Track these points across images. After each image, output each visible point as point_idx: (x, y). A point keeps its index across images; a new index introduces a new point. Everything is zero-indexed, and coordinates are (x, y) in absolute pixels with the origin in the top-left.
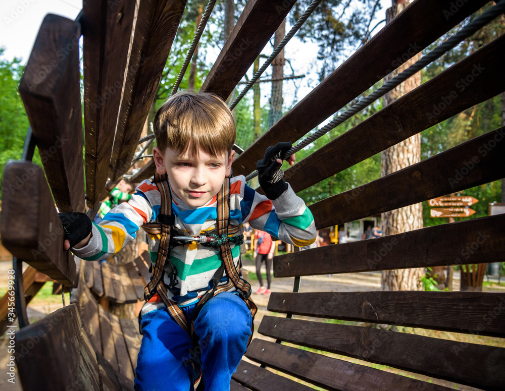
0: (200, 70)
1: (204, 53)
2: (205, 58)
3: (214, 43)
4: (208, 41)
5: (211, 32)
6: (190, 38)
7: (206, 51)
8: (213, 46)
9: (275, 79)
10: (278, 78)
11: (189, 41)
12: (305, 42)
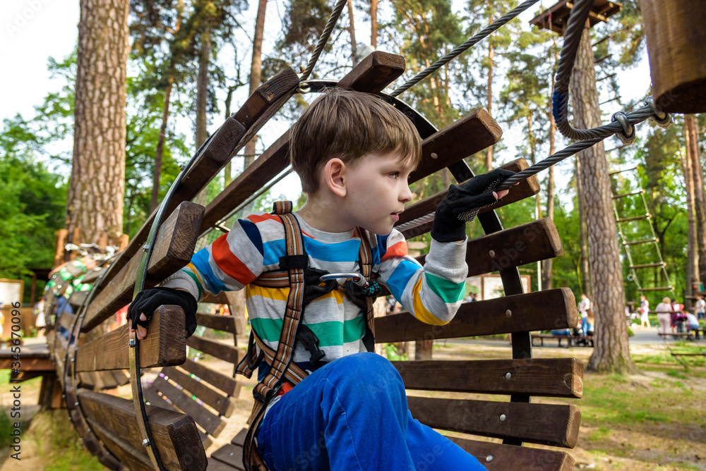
0: (170, 139)
1: (173, 122)
2: (174, 128)
3: (185, 113)
4: (179, 110)
5: (182, 102)
6: (159, 106)
7: (176, 121)
8: (184, 116)
9: (247, 154)
10: (251, 154)
11: (158, 109)
12: (277, 120)
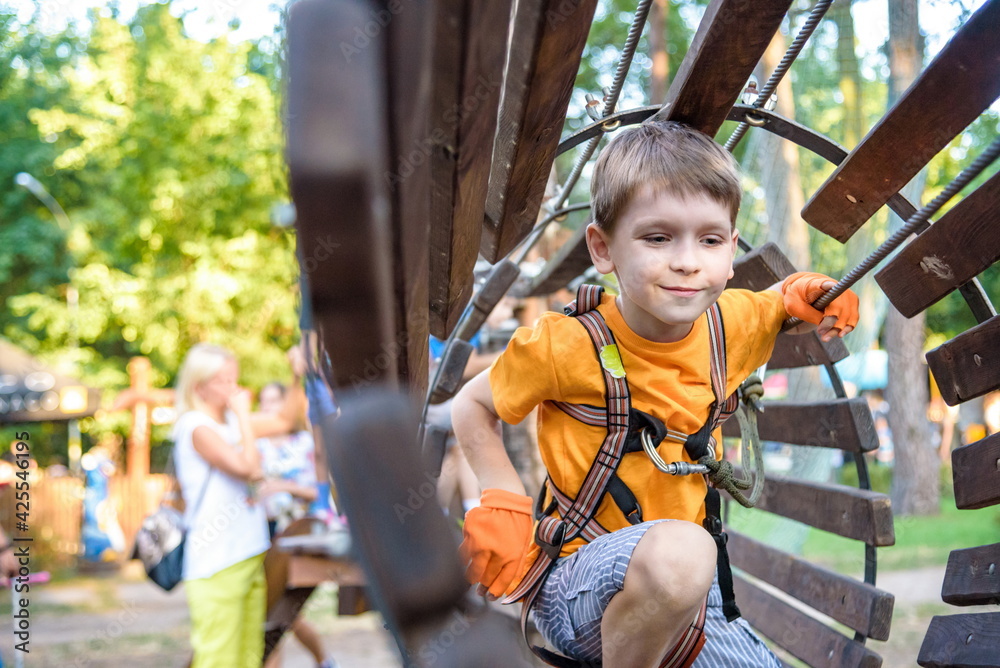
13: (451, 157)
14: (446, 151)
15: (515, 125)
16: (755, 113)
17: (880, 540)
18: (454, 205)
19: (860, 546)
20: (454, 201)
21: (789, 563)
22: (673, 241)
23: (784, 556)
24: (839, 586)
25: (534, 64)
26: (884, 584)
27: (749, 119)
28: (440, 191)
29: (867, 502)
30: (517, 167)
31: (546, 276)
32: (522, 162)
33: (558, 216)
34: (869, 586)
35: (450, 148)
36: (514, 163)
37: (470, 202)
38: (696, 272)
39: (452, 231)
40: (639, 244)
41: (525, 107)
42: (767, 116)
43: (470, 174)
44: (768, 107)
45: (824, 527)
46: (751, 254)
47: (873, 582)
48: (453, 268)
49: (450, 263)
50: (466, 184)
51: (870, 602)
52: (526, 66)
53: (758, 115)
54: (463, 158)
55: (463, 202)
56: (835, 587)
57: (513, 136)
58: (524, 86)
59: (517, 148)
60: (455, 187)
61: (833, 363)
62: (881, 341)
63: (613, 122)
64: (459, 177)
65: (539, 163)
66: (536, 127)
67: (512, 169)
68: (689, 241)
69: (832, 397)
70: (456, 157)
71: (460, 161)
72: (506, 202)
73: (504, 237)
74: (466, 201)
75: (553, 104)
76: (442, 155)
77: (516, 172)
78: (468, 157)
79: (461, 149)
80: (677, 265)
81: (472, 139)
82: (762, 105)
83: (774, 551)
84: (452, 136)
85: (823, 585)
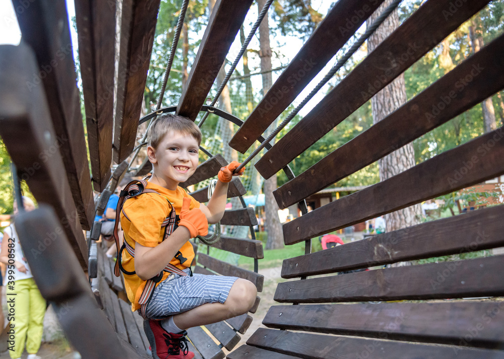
10: (267, 70)
13: (95, 123)
14: (93, 120)
15: (122, 112)
16: (211, 108)
17: (259, 257)
18: (98, 141)
19: (253, 259)
20: (98, 139)
21: (229, 267)
22: (180, 151)
23: (227, 264)
24: (245, 274)
25: (126, 89)
26: (261, 272)
27: (209, 110)
28: (92, 136)
29: (254, 243)
30: (124, 127)
31: (141, 168)
32: (126, 126)
33: (143, 145)
34: (256, 273)
35: (94, 119)
36: (122, 126)
37: (105, 141)
38: (188, 161)
39: (99, 151)
40: (168, 151)
41: (125, 105)
42: (215, 109)
43: (104, 129)
44: (215, 106)
45: (240, 254)
46: (212, 158)
47: (257, 272)
48: (101, 166)
49: (100, 163)
50: (102, 133)
51: (256, 279)
52: (124, 89)
53: (212, 109)
54: (100, 123)
55: (102, 140)
56: (244, 274)
57: (121, 116)
58: (123, 97)
59: (123, 120)
60: (98, 134)
61: (241, 195)
62: (263, 190)
63: (160, 112)
64: (99, 130)
65: (133, 126)
66: (129, 113)
67: (122, 129)
68: (185, 151)
69: (242, 208)
70: (97, 122)
71: (98, 125)
72: (121, 141)
73: (121, 154)
74: (104, 140)
75: (136, 104)
76: (91, 122)
77: (124, 129)
78: (102, 123)
79: (99, 120)
80: (181, 158)
81: (102, 116)
82: (213, 105)
83: (224, 263)
84: (94, 115)
85: (240, 273)
